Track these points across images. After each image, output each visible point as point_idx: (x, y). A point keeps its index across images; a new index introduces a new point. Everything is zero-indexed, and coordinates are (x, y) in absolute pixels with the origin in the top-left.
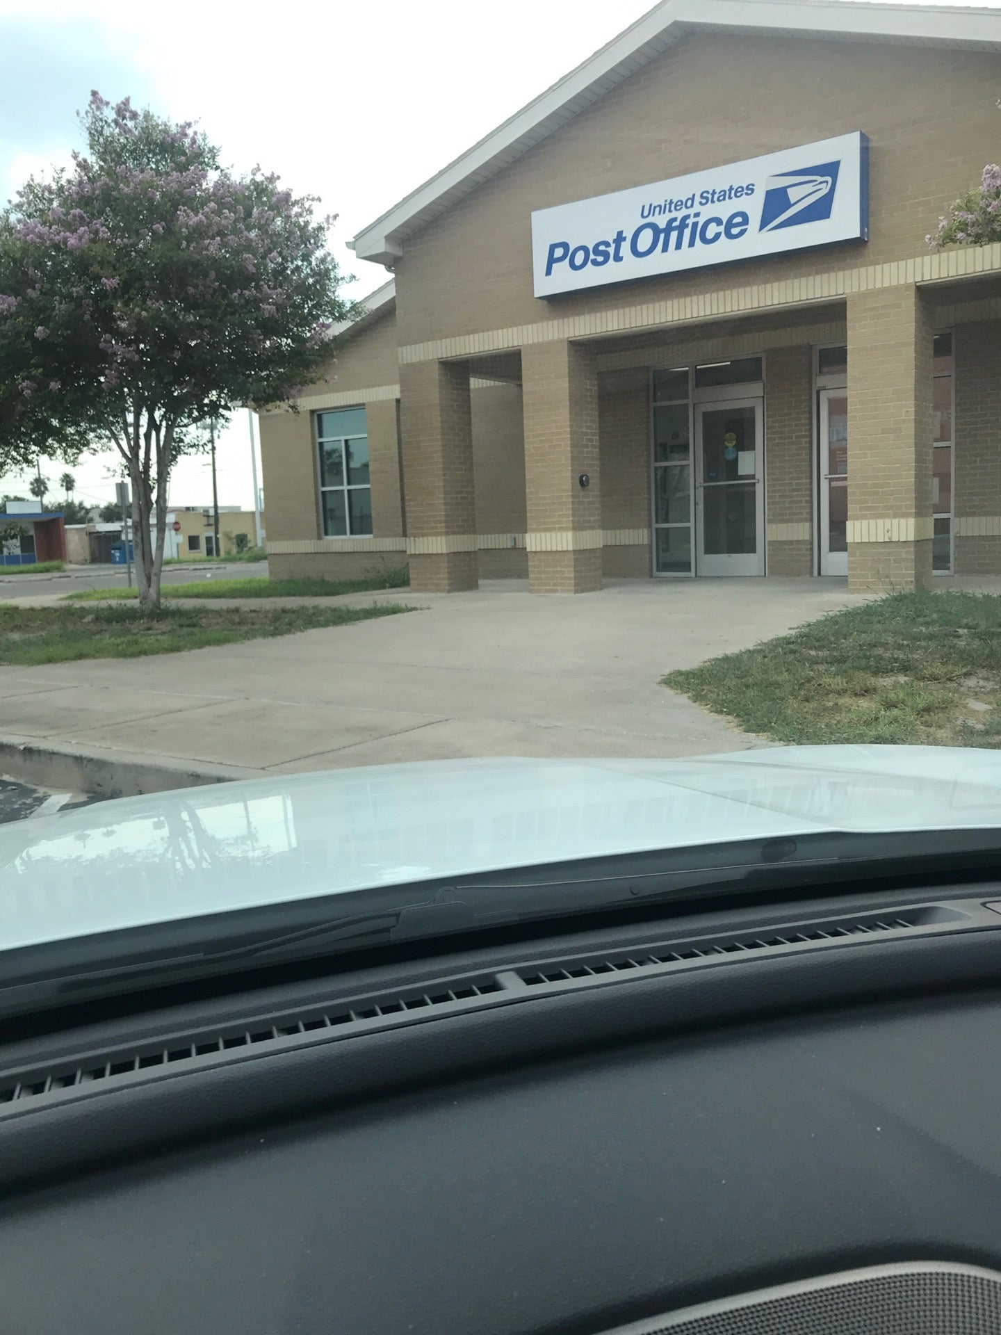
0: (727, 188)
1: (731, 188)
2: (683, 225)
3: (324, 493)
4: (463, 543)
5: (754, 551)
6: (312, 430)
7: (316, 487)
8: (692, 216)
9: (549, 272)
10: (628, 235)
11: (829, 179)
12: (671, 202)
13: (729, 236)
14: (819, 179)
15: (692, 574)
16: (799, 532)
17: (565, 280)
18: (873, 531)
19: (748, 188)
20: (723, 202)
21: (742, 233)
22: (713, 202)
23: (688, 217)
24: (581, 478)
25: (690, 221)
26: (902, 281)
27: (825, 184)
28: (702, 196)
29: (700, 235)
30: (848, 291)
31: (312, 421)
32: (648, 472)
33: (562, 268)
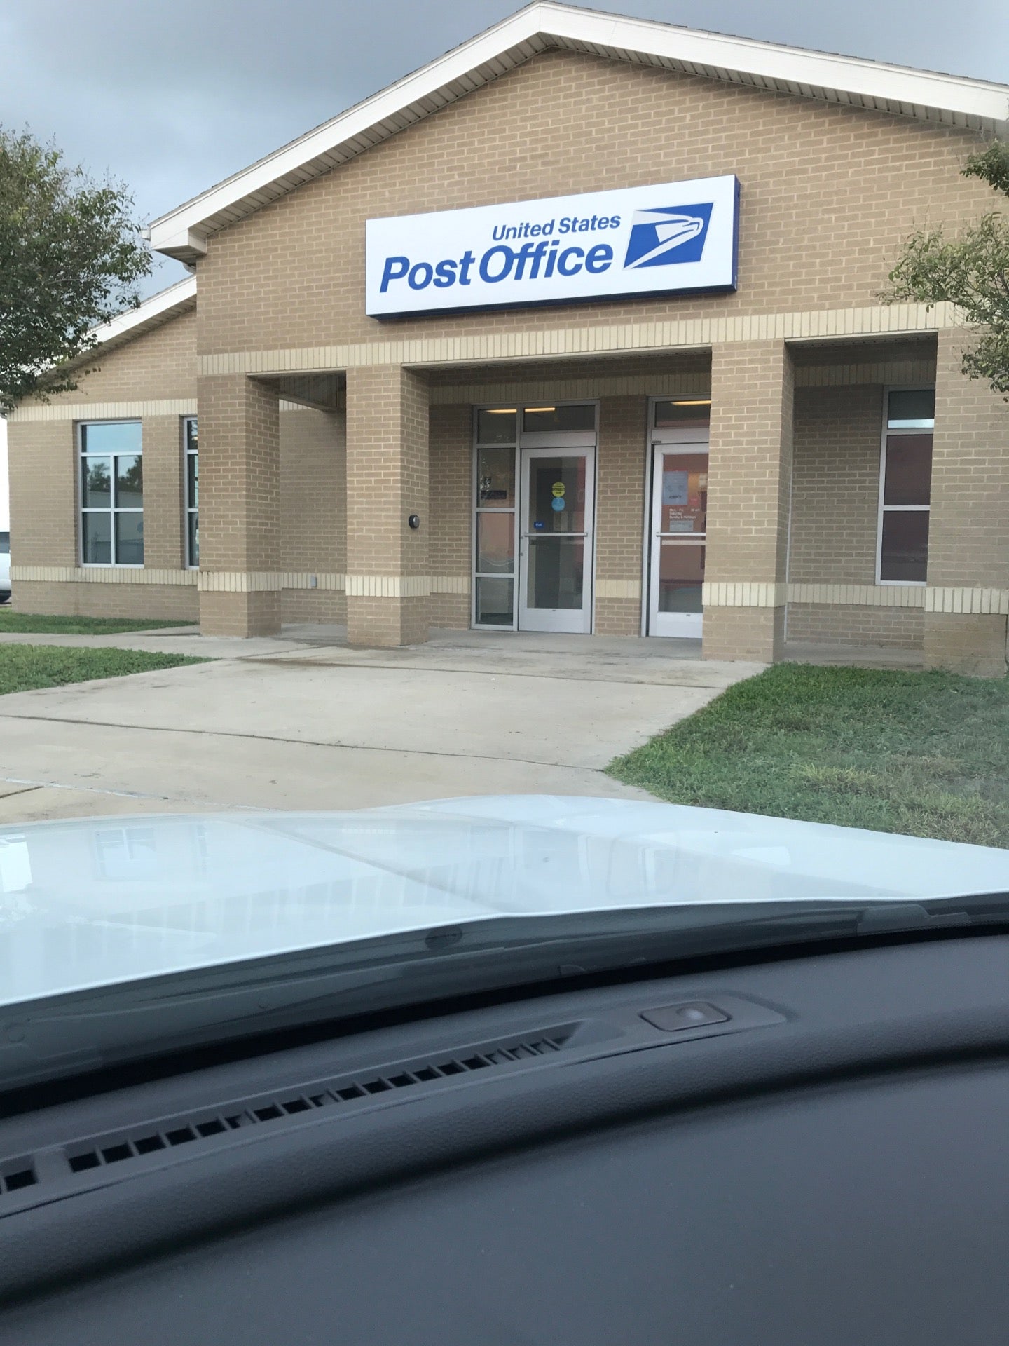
0: (590, 218)
1: (594, 219)
2: (539, 252)
3: (85, 514)
4: (267, 581)
5: (580, 607)
6: (75, 442)
7: (76, 507)
8: (550, 243)
9: (384, 288)
10: (478, 256)
11: (701, 221)
12: (527, 226)
13: (591, 269)
14: (691, 219)
15: (514, 628)
16: (627, 589)
17: (402, 298)
18: (731, 595)
19: (613, 220)
20: (585, 232)
21: (605, 267)
22: (574, 230)
23: (546, 244)
24: (411, 518)
25: (548, 249)
26: (771, 336)
27: (697, 225)
28: (562, 223)
29: (558, 264)
30: (714, 340)
31: (75, 432)
32: (470, 517)
33: (399, 286)
